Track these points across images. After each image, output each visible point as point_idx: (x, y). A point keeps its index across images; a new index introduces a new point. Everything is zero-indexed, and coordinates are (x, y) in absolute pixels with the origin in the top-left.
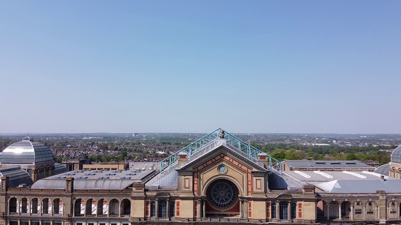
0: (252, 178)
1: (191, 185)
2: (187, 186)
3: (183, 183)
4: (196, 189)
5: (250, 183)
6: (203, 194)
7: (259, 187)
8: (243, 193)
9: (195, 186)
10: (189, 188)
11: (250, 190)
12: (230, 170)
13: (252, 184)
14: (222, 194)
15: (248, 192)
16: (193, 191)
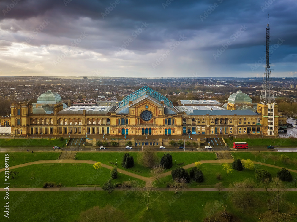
0: (158, 110)
1: (134, 113)
2: (133, 113)
3: (131, 112)
4: (136, 114)
5: (157, 112)
6: (139, 115)
7: (160, 113)
8: (154, 115)
9: (136, 113)
10: (133, 114)
11: (157, 114)
12: (150, 107)
13: (158, 112)
14: (147, 116)
15: (156, 115)
16: (135, 115)
